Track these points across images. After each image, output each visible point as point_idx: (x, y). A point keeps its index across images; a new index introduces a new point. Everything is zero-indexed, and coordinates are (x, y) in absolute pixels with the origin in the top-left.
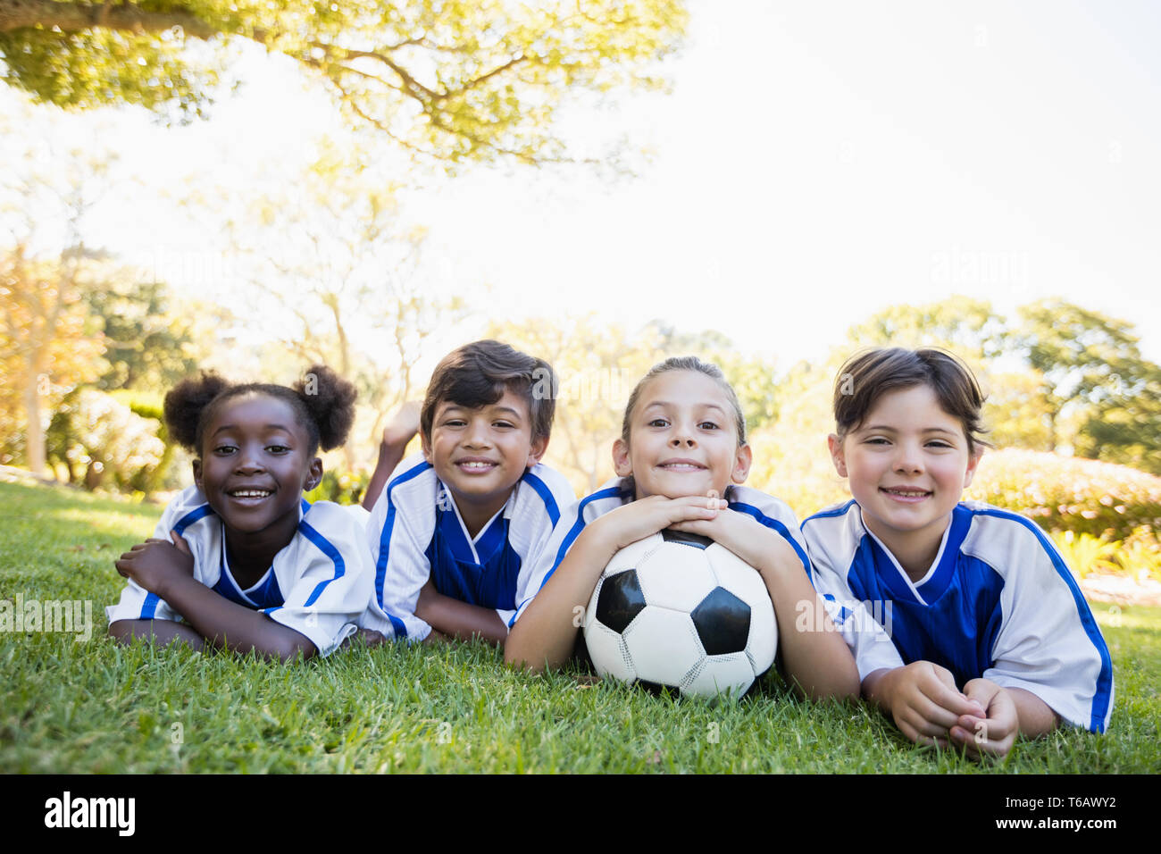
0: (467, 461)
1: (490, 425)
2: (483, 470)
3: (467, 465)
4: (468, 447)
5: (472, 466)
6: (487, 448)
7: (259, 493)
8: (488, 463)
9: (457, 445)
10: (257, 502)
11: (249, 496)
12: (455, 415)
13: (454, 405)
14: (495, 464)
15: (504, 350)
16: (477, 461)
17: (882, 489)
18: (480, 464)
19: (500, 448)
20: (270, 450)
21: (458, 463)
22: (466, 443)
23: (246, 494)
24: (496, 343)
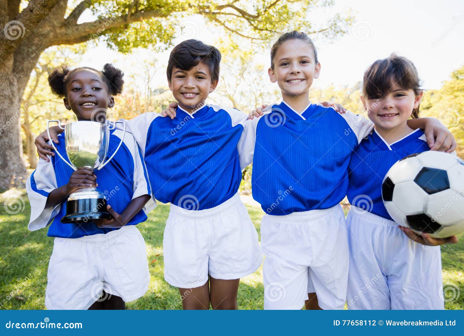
0: (186, 93)
1: (195, 78)
2: (192, 97)
3: (186, 94)
4: (186, 88)
5: (188, 95)
6: (194, 88)
7: (92, 104)
8: (194, 94)
9: (182, 86)
10: (91, 106)
11: (88, 105)
12: (180, 74)
13: (179, 70)
14: (197, 94)
15: (198, 43)
16: (190, 93)
17: (378, 115)
18: (191, 95)
19: (198, 87)
20: (94, 89)
21: (182, 93)
22: (185, 86)
23: (87, 104)
24: (195, 41)
